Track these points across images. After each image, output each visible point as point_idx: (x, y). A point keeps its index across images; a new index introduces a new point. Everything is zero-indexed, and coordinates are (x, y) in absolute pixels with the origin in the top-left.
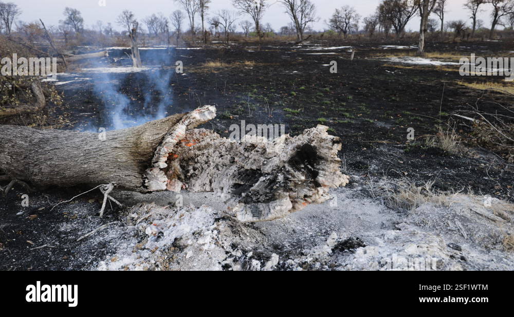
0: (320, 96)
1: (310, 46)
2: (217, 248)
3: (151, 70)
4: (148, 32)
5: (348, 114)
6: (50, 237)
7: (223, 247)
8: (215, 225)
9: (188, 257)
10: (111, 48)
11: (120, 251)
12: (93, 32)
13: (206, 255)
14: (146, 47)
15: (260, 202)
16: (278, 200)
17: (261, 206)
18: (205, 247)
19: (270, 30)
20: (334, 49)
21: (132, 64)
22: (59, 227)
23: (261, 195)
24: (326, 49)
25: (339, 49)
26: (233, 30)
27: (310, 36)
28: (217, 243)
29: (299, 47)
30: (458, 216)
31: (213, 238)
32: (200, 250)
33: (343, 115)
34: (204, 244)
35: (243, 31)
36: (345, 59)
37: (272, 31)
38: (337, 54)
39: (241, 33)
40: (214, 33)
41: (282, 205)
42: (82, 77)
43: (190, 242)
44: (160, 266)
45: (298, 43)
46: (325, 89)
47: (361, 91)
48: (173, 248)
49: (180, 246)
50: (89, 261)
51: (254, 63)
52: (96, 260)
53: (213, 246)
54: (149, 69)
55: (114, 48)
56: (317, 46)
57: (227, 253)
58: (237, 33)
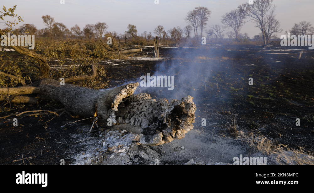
0: (260, 81)
1: (272, 48)
2: (126, 156)
3: (164, 60)
4: (171, 38)
5: (271, 94)
6: (65, 139)
7: (130, 156)
8: (130, 144)
9: (111, 157)
10: (147, 47)
11: (89, 150)
12: (142, 37)
13: (120, 158)
14: (167, 46)
15: (150, 134)
16: (156, 134)
17: (150, 136)
18: (121, 155)
19: (247, 38)
20: (289, 51)
21: (154, 56)
22: (71, 136)
23: (151, 131)
24: (284, 50)
25: (294, 51)
26: (222, 37)
27: (273, 42)
28: (127, 153)
29: (264, 48)
30: (271, 161)
31: (126, 150)
32: (118, 155)
33: (269, 95)
34: (121, 153)
35: (228, 38)
36: (295, 58)
37: (248, 38)
38: (290, 54)
39: (227, 39)
40: (210, 39)
41: (158, 137)
42: (126, 62)
43: (115, 151)
44: (99, 160)
45: (263, 46)
46: (266, 77)
47: (293, 80)
48: (107, 153)
49: (110, 152)
50: (73, 153)
51: (228, 58)
52: (76, 153)
53: (125, 154)
54: (163, 59)
55: (149, 46)
56: (277, 48)
57: (131, 159)
58: (225, 39)
